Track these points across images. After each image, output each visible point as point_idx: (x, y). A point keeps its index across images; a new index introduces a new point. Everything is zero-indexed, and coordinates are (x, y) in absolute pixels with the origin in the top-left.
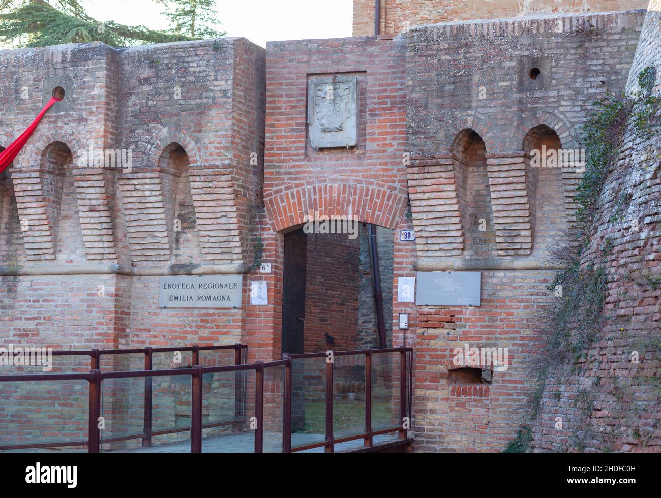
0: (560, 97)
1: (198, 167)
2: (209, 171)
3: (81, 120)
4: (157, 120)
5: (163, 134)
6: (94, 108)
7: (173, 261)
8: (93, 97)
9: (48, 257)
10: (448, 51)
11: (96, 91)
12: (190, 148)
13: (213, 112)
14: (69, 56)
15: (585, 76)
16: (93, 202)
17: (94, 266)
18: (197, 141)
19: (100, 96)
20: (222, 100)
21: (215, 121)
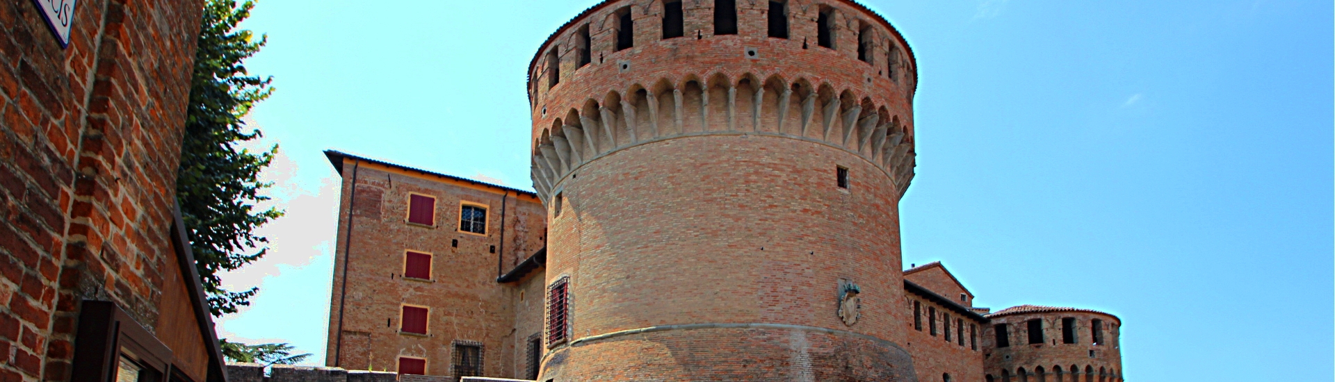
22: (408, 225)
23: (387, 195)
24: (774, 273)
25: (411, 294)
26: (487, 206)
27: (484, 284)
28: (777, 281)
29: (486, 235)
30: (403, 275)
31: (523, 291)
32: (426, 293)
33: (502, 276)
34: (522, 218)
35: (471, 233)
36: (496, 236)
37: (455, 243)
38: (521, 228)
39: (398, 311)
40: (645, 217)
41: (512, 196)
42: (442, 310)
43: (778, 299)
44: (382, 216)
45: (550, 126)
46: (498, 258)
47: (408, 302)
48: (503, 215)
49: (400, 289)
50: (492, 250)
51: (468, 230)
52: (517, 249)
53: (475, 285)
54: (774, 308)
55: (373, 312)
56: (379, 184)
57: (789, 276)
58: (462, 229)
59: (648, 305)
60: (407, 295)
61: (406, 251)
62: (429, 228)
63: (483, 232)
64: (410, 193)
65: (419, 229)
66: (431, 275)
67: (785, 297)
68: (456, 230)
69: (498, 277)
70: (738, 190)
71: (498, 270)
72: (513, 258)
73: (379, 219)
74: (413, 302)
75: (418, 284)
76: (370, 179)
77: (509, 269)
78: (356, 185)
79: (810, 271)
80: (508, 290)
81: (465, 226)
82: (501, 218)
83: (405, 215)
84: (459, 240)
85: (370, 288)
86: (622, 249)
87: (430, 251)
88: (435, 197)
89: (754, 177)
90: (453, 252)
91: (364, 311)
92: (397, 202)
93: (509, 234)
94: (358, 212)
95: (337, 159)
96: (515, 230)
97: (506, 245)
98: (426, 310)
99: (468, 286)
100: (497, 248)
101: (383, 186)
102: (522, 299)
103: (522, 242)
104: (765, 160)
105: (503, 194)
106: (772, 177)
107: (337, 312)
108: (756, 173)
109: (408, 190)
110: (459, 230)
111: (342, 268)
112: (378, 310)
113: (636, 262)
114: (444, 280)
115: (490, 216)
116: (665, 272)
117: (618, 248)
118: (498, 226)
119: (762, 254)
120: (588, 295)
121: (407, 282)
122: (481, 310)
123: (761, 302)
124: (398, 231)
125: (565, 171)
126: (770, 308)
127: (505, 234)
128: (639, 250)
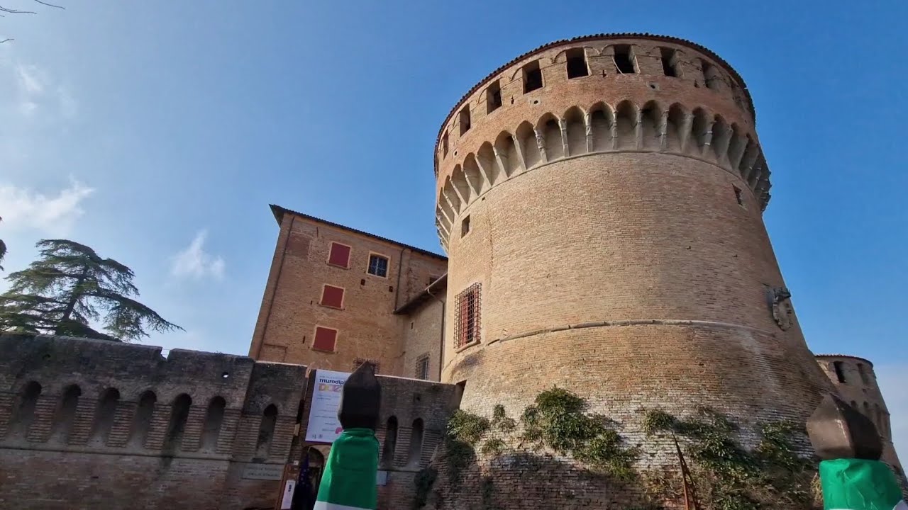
0: (426, 409)
1: (282, 416)
2: (287, 419)
3: (235, 388)
4: (266, 393)
5: (268, 399)
6: (242, 384)
7: (254, 456)
8: (243, 379)
9: (194, 450)
10: (389, 386)
11: (245, 377)
12: (280, 407)
13: (293, 394)
14: (234, 360)
15: (435, 403)
16: (230, 426)
17: (219, 456)
18: (284, 405)
19: (246, 379)
20: (297, 390)
21: (293, 398)
22: (328, 265)
23: (314, 242)
24: (707, 272)
25: (324, 318)
26: (389, 257)
27: (383, 314)
28: (709, 280)
29: (387, 278)
30: (320, 302)
31: (413, 321)
32: (337, 318)
33: (397, 310)
34: (413, 268)
35: (376, 276)
36: (395, 279)
37: (363, 282)
38: (412, 276)
39: (312, 331)
40: (561, 221)
41: (407, 251)
42: (348, 332)
43: (715, 297)
44: (308, 257)
45: (461, 162)
46: (395, 296)
47: (322, 324)
48: (400, 265)
49: (317, 313)
50: (391, 289)
51: (374, 273)
52: (409, 290)
53: (375, 315)
54: (712, 306)
55: (292, 330)
56: (309, 234)
57: (720, 277)
58: (369, 272)
59: (573, 301)
60: (321, 319)
61: (325, 284)
62: (344, 269)
63: (384, 275)
64: (332, 242)
65: (336, 269)
66: (342, 305)
67: (722, 296)
68: (365, 272)
69: (394, 310)
70: (655, 197)
71: (394, 304)
72: (406, 297)
73: (306, 258)
74: (326, 325)
75: (331, 311)
76: (303, 229)
77: (402, 304)
78: (291, 232)
79: (737, 273)
80: (401, 321)
81: (371, 271)
82: (398, 267)
83: (327, 257)
84: (366, 280)
85: (293, 311)
86: (540, 251)
87: (343, 286)
88: (351, 247)
89: (666, 187)
90: (361, 288)
91: (285, 329)
92: (322, 247)
93: (404, 279)
94: (290, 252)
95: (279, 212)
96: (408, 277)
97: (401, 286)
98: (335, 332)
99: (370, 316)
100: (395, 288)
101: (312, 235)
102: (412, 328)
103: (413, 286)
104: (674, 173)
105: (401, 249)
106: (684, 188)
107: (262, 328)
108: (669, 183)
109: (331, 240)
110: (367, 272)
111: (272, 293)
112: (296, 329)
113: (557, 261)
114: (352, 309)
115: (391, 264)
116: (590, 269)
117: (535, 250)
118: (396, 272)
119: (690, 254)
120: (503, 296)
121: (323, 308)
122: (379, 335)
123: (698, 299)
124: (320, 268)
125: (473, 196)
126: (708, 306)
127: (401, 279)
128: (559, 250)
